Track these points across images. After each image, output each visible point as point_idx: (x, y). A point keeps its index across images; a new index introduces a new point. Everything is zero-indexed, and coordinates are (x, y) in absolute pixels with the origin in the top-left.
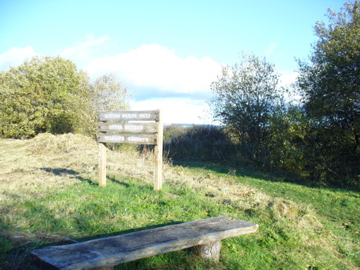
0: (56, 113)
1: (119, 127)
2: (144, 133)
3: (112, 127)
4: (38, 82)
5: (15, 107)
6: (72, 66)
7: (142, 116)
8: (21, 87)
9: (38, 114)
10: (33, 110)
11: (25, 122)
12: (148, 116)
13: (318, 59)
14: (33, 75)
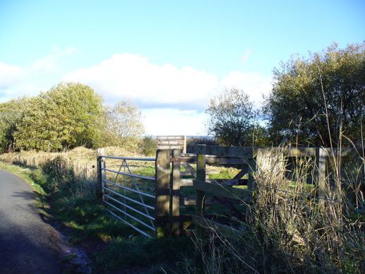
0: (80, 131)
1: (167, 143)
2: (178, 145)
3: (163, 143)
4: (65, 105)
5: (46, 126)
6: (91, 91)
7: (177, 138)
8: (51, 110)
9: (66, 131)
10: (62, 128)
11: (55, 138)
12: (180, 138)
13: (275, 92)
14: (60, 101)
